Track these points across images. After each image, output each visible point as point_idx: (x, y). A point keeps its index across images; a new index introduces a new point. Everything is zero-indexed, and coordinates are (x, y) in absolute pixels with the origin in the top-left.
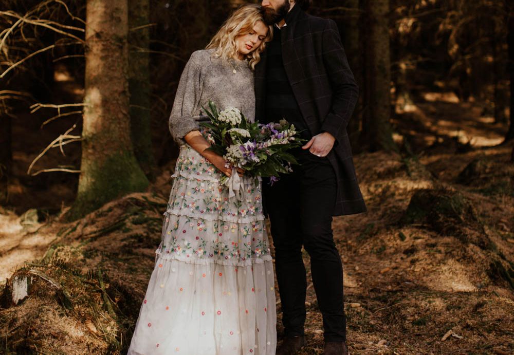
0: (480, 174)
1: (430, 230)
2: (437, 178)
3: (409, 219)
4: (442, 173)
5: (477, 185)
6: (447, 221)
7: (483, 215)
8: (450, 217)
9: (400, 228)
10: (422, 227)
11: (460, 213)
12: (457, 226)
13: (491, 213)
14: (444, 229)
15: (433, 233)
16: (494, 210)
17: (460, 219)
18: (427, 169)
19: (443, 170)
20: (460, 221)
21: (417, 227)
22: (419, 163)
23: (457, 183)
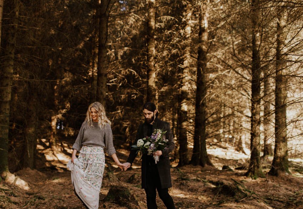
0: (136, 179)
1: (116, 203)
2: (120, 180)
3: (108, 199)
4: (122, 178)
5: (135, 184)
6: (123, 200)
7: (137, 196)
8: (125, 198)
9: (104, 202)
10: (113, 202)
11: (129, 197)
12: (127, 202)
13: (140, 195)
14: (122, 204)
15: (117, 205)
16: (141, 194)
17: (129, 199)
18: (116, 177)
19: (123, 177)
20: (129, 200)
21: (111, 202)
22: (113, 174)
23: (128, 182)
